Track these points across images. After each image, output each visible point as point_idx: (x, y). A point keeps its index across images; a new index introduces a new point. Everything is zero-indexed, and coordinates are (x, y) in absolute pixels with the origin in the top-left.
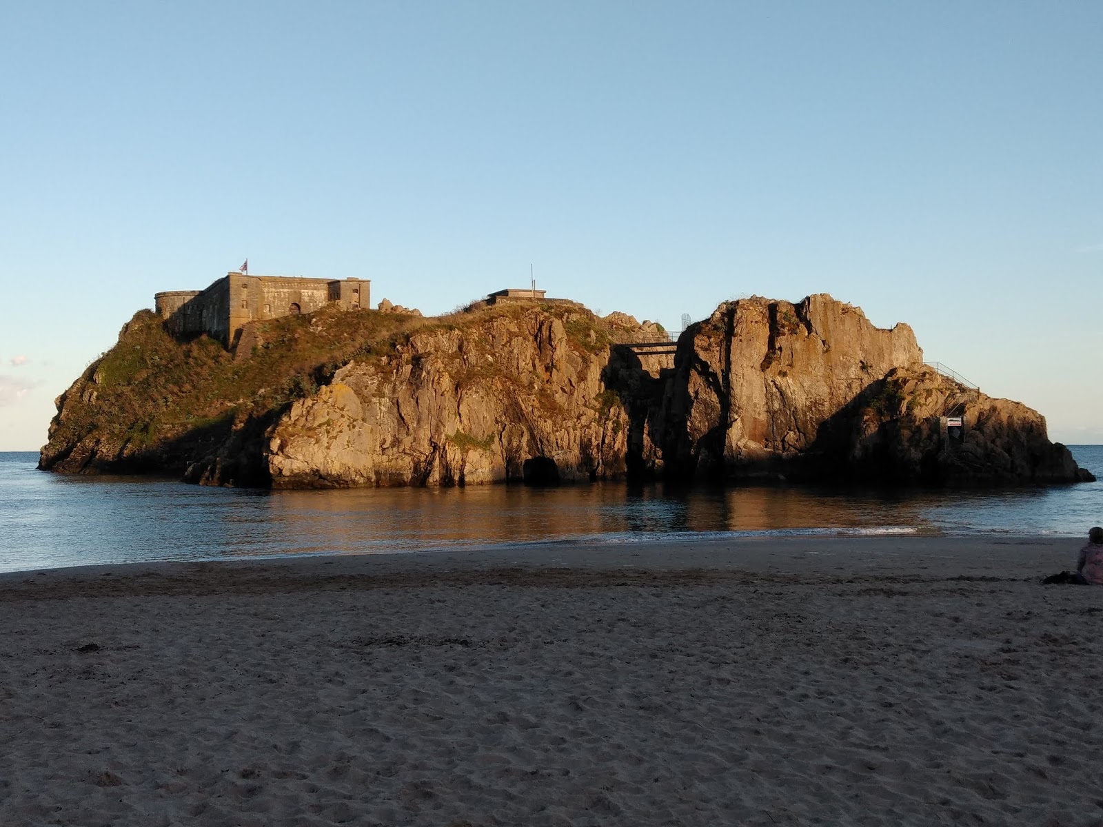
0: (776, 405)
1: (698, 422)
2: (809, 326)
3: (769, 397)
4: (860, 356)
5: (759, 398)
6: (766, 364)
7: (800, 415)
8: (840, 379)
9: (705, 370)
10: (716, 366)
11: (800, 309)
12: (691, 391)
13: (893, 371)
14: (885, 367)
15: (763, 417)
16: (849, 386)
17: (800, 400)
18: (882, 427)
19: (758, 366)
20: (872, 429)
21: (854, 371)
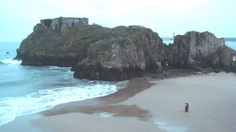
0: (198, 53)
3: (197, 51)
4: (215, 44)
5: (195, 52)
6: (196, 45)
7: (202, 55)
9: (184, 45)
10: (186, 45)
11: (203, 34)
13: (221, 47)
14: (219, 45)
15: (195, 55)
16: (212, 49)
17: (203, 52)
18: (220, 59)
19: (195, 45)
21: (213, 47)
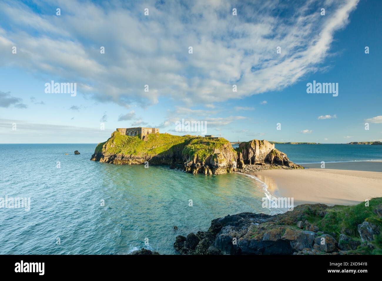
1: (250, 156)
2: (264, 143)
3: (260, 153)
4: (269, 148)
5: (258, 152)
6: (260, 149)
7: (263, 155)
8: (267, 150)
9: (252, 149)
10: (254, 149)
11: (262, 141)
12: (250, 151)
13: (273, 149)
15: (259, 155)
17: (263, 153)
18: (275, 157)
20: (273, 157)
21: (269, 149)
